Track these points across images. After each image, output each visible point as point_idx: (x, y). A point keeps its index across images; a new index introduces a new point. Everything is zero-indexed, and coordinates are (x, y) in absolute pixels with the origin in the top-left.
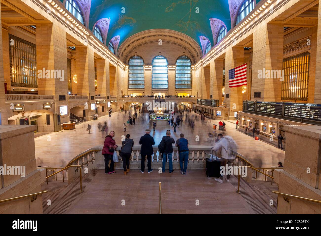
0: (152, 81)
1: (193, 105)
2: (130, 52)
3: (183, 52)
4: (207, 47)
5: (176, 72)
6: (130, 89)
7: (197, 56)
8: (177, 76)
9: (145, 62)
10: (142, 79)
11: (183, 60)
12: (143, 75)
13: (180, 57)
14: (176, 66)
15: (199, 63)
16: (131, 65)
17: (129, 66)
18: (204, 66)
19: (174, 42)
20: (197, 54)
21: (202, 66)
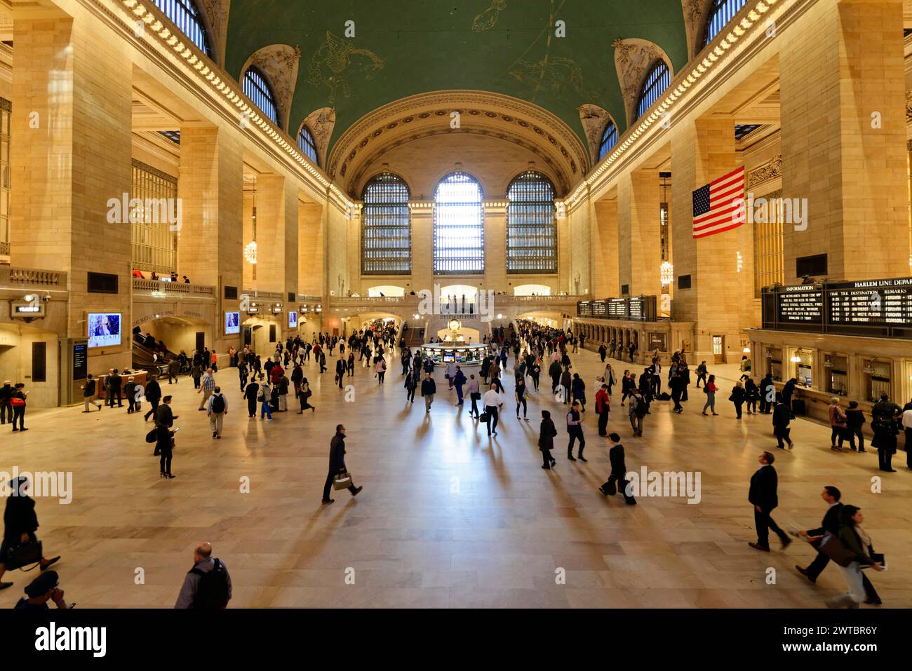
0: (434, 249)
1: (565, 322)
2: (369, 163)
3: (530, 162)
4: (602, 139)
5: (508, 220)
6: (366, 274)
7: (571, 171)
8: (512, 232)
9: (414, 193)
10: (404, 244)
11: (528, 186)
12: (405, 232)
13: (519, 175)
14: (508, 204)
15: (579, 190)
16: (370, 204)
17: (365, 205)
18: (594, 199)
19: (499, 132)
20: (573, 164)
21: (589, 199)
